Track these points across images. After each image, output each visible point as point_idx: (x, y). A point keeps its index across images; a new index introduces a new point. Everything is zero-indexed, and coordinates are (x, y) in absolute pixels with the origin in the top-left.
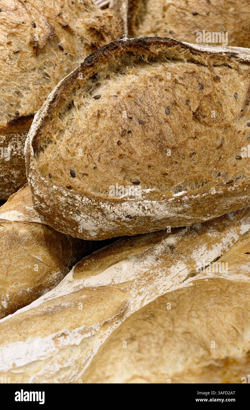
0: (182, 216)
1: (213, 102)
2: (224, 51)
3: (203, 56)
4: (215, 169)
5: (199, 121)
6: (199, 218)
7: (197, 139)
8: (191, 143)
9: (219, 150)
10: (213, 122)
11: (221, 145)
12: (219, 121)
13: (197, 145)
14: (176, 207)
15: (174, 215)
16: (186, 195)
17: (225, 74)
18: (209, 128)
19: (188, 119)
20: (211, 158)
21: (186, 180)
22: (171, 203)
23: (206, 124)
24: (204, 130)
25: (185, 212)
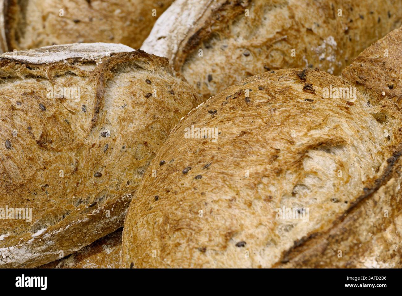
0: (49, 253)
1: (59, 123)
2: (64, 57)
3: (42, 68)
4: (74, 198)
5: (46, 148)
6: (69, 250)
7: (47, 169)
8: (41, 176)
9: (75, 175)
10: (63, 145)
11: (77, 169)
12: (69, 143)
13: (48, 176)
14: (39, 246)
15: (39, 255)
16: (46, 232)
17: (69, 85)
18: (59, 153)
19: (33, 148)
20: (67, 186)
21: (43, 216)
22: (32, 245)
23: (54, 150)
24: (54, 157)
25: (51, 248)
